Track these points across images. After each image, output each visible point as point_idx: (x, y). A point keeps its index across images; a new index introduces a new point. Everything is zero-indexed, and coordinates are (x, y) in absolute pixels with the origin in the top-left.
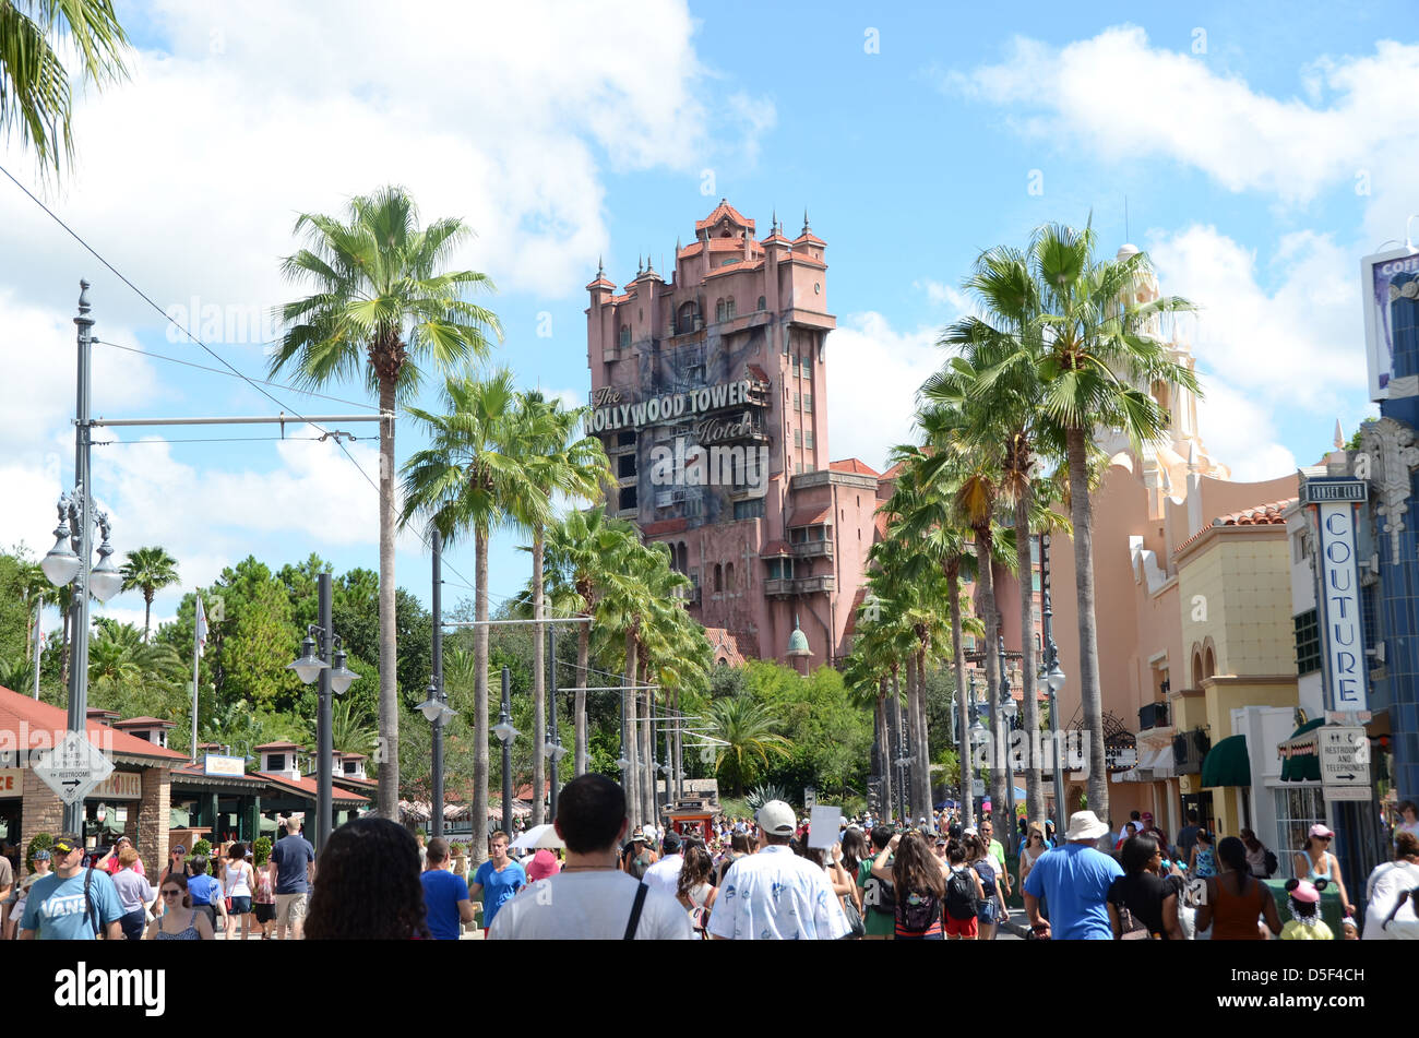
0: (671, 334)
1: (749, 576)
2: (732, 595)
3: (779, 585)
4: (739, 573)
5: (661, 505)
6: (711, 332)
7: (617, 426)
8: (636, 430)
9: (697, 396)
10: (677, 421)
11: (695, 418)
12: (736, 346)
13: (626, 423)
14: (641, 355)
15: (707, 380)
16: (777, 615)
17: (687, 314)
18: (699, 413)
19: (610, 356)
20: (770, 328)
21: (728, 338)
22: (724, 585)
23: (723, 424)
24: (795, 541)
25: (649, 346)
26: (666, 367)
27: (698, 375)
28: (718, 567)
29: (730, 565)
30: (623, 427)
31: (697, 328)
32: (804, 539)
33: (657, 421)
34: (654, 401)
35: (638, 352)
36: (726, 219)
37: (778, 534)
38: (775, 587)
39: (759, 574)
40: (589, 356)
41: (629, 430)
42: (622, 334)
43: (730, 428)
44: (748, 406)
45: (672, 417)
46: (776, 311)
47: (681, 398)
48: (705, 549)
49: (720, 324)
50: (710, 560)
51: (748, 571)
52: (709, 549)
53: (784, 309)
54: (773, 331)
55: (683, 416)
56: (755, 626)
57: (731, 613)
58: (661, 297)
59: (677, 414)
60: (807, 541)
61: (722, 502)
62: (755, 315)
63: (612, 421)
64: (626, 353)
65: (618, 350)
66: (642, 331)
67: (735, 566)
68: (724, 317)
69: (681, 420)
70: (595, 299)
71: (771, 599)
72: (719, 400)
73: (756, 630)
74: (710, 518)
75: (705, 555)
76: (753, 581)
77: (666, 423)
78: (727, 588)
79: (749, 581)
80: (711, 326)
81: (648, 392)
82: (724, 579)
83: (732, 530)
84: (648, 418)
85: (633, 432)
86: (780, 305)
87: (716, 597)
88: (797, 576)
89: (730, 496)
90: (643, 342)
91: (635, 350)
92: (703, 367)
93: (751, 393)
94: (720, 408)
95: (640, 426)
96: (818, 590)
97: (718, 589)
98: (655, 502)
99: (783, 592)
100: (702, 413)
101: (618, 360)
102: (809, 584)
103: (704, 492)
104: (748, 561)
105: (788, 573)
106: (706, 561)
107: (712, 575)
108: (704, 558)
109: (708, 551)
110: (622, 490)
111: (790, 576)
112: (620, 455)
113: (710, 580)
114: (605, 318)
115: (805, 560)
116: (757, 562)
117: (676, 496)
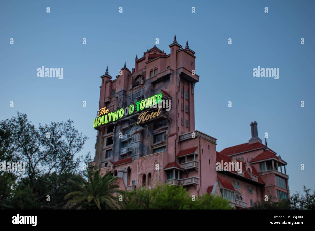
0: (131, 87)
1: (158, 178)
2: (150, 188)
3: (172, 182)
4: (154, 178)
5: (122, 154)
6: (147, 83)
7: (107, 122)
8: (114, 123)
9: (140, 105)
10: (131, 117)
12: (157, 86)
13: (110, 120)
14: (119, 97)
17: (138, 80)
18: (140, 112)
19: (107, 100)
20: (172, 75)
21: (154, 83)
22: (147, 183)
23: (150, 114)
24: (180, 163)
25: (122, 93)
28: (144, 176)
29: (150, 175)
30: (109, 123)
31: (142, 83)
32: (185, 161)
33: (122, 118)
34: (122, 110)
37: (173, 160)
39: (162, 176)
41: (111, 123)
42: (112, 91)
43: (153, 114)
45: (128, 115)
46: (175, 69)
47: (133, 106)
48: (139, 168)
49: (151, 79)
50: (141, 172)
51: (158, 176)
52: (141, 168)
54: (173, 77)
55: (133, 114)
59: (131, 113)
60: (186, 162)
61: (148, 149)
62: (166, 71)
63: (104, 121)
64: (113, 98)
65: (110, 97)
66: (119, 88)
67: (152, 174)
68: (153, 76)
70: (103, 81)
74: (142, 155)
75: (139, 170)
76: (160, 180)
77: (126, 119)
78: (148, 185)
79: (158, 180)
80: (147, 80)
82: (147, 181)
83: (152, 158)
84: (119, 117)
85: (113, 125)
86: (177, 67)
88: (180, 178)
89: (152, 146)
90: (120, 92)
91: (117, 96)
95: (116, 121)
96: (191, 183)
97: (144, 185)
98: (120, 153)
99: (174, 184)
100: (142, 111)
101: (110, 101)
102: (186, 181)
103: (140, 144)
104: (158, 171)
105: (177, 177)
106: (139, 174)
107: (141, 180)
108: (139, 172)
109: (140, 169)
110: (107, 151)
111: (177, 178)
112: (108, 137)
113: (140, 182)
114: (107, 86)
115: (185, 170)
116: (162, 171)
117: (128, 149)
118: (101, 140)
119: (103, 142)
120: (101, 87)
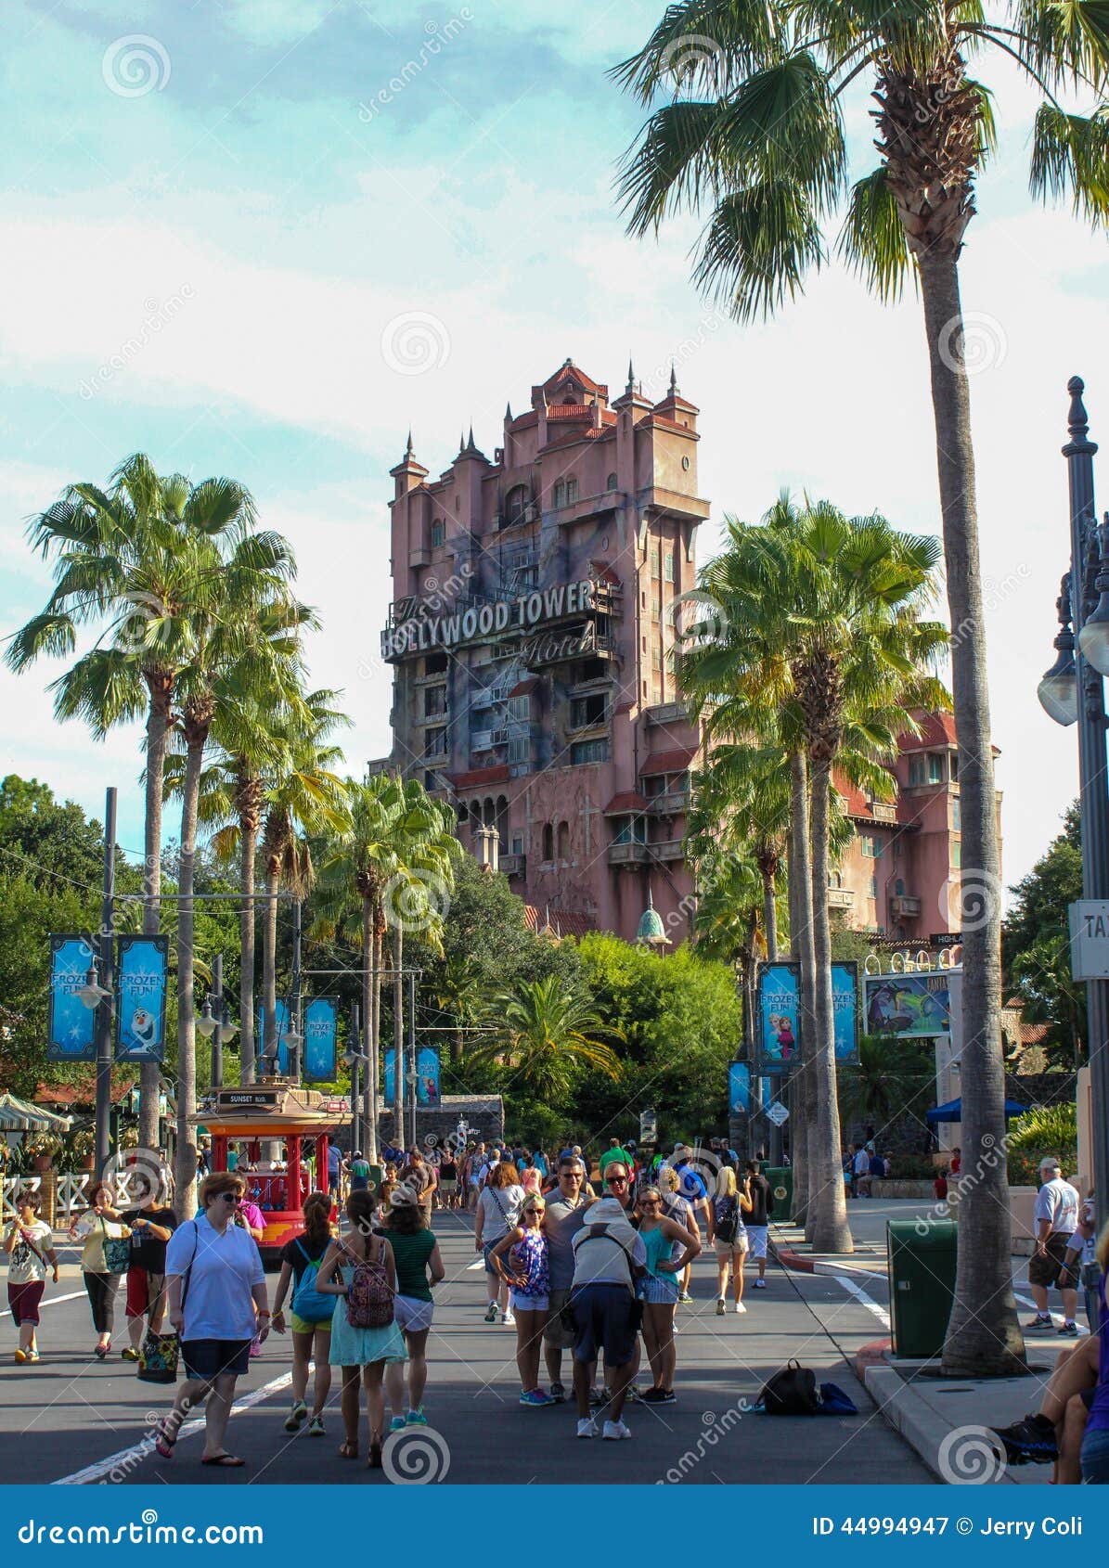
0: (496, 527)
1: (588, 839)
2: (565, 865)
3: (628, 851)
4: (576, 837)
5: (478, 749)
6: (546, 522)
7: (424, 646)
8: (448, 651)
9: (526, 604)
10: (499, 637)
11: (523, 632)
12: (579, 538)
13: (434, 642)
14: (457, 556)
15: (539, 585)
16: (624, 890)
17: (516, 502)
18: (528, 626)
19: (417, 559)
20: (622, 513)
21: (567, 529)
22: (555, 851)
23: (558, 639)
24: (649, 793)
25: (467, 545)
26: (489, 572)
27: (529, 579)
28: (548, 828)
29: (564, 825)
30: (431, 648)
31: (529, 518)
32: (662, 790)
33: (473, 638)
34: (471, 613)
35: (454, 551)
36: (569, 381)
37: (628, 784)
38: (623, 853)
39: (602, 836)
40: (392, 561)
41: (438, 651)
42: (433, 529)
43: (567, 643)
44: (591, 614)
45: (492, 633)
46: (631, 492)
47: (504, 607)
48: (532, 805)
49: (557, 511)
50: (539, 817)
51: (587, 833)
52: (538, 804)
53: (641, 488)
54: (626, 517)
55: (505, 630)
56: (595, 905)
57: (564, 888)
58: (483, 481)
59: (499, 627)
60: (666, 793)
61: (556, 743)
62: (603, 496)
63: (416, 640)
64: (439, 555)
65: (428, 552)
66: (458, 524)
67: (570, 825)
68: (562, 502)
69: (504, 636)
70: (401, 487)
71: (617, 870)
72: (554, 608)
73: (595, 911)
74: (539, 764)
75: (531, 811)
76: (594, 846)
77: (484, 641)
78: (560, 855)
79: (588, 846)
80: (547, 514)
81: (464, 602)
82: (555, 844)
83: (568, 777)
84: (462, 634)
85: (444, 654)
86: (637, 483)
87: (545, 867)
88: (652, 839)
89: (567, 735)
90: (459, 539)
91: (450, 550)
92: (535, 568)
93: (595, 596)
94: (555, 617)
95: (453, 645)
96: (679, 857)
97: (548, 855)
98: (471, 745)
99: (632, 859)
100: (532, 625)
101: (427, 563)
102: (667, 850)
103: (532, 730)
104: (587, 819)
105: (640, 835)
106: (532, 821)
107: (540, 839)
108: (531, 817)
109: (536, 807)
110: (429, 732)
111: (643, 840)
112: (428, 686)
113: (538, 844)
114: (413, 509)
115: (664, 817)
116: (599, 820)
117: (496, 737)
118: (408, 697)
119: (414, 700)
120: (393, 502)
